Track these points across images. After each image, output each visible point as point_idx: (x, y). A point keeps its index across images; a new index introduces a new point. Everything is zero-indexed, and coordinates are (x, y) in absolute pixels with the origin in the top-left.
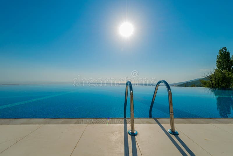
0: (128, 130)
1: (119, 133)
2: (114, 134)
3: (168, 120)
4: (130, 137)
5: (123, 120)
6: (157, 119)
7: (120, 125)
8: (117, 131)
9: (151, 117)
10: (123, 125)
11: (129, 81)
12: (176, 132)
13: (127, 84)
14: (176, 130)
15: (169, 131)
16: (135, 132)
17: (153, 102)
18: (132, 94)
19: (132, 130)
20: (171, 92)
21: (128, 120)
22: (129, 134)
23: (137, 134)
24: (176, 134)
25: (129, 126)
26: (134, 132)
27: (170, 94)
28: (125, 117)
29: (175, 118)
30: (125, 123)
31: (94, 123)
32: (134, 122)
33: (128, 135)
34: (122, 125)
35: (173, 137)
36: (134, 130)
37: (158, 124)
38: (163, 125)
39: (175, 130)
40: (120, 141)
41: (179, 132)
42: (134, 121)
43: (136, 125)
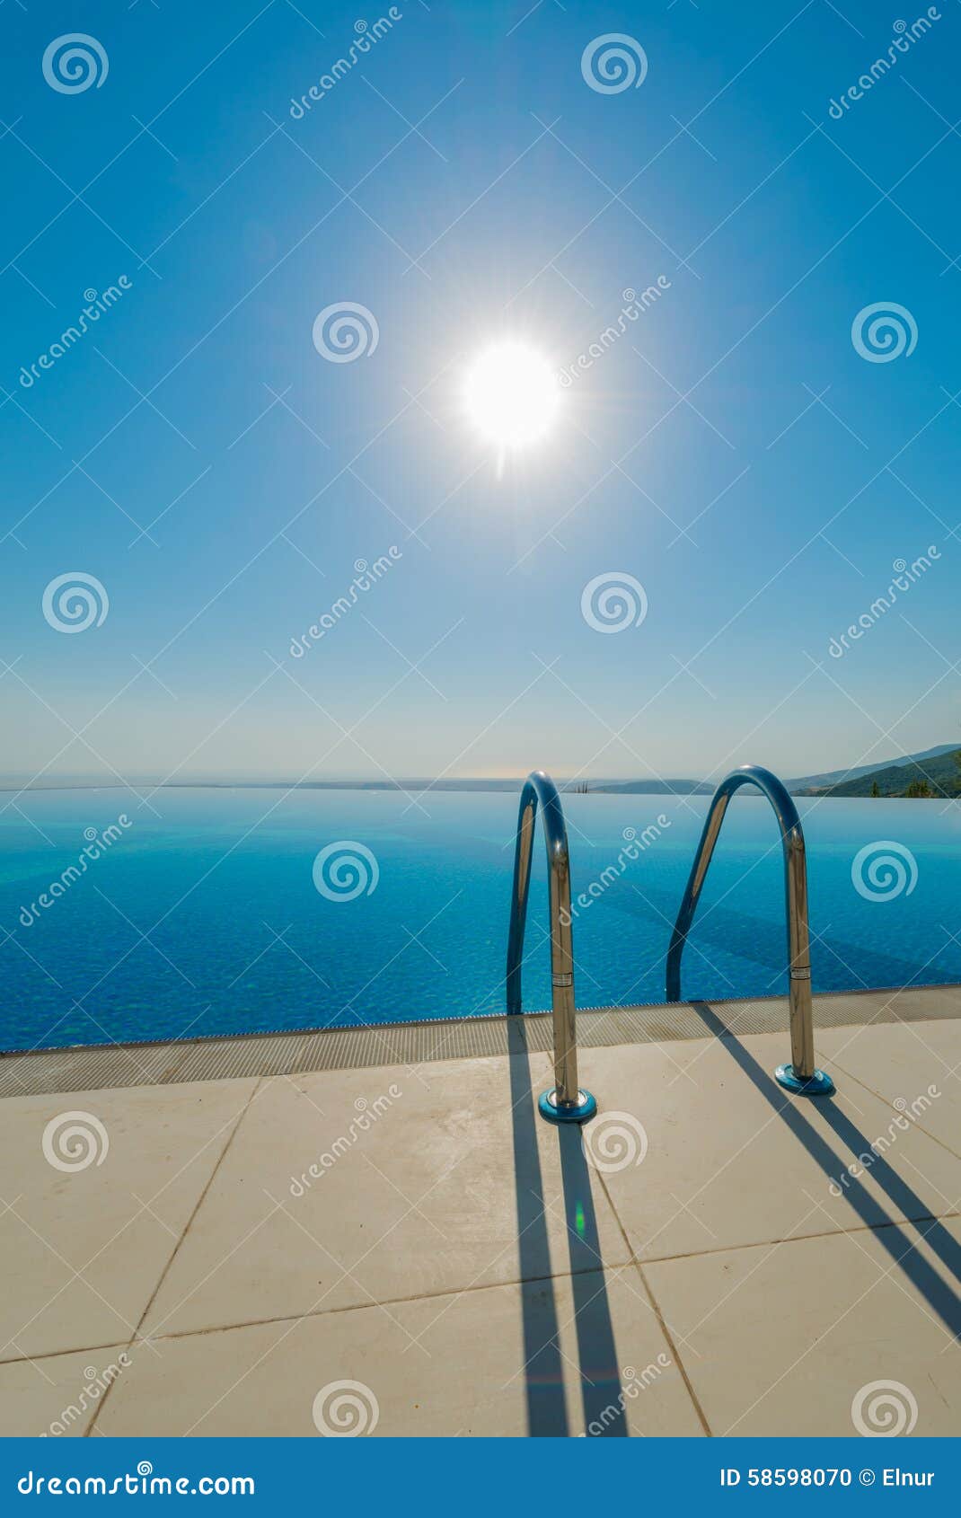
0: (535, 1095)
1: (481, 1116)
2: (445, 1128)
3: (778, 1009)
4: (548, 1137)
5: (503, 1028)
6: (715, 1010)
7: (484, 1061)
8: (464, 1107)
9: (673, 995)
10: (505, 1060)
11: (542, 774)
12: (821, 1077)
13: (528, 796)
14: (822, 1068)
15: (780, 1073)
16: (581, 1101)
17: (690, 901)
18: (561, 866)
19: (559, 1090)
20: (802, 840)
21: (538, 1030)
22: (546, 1115)
23: (592, 1112)
24: (819, 1091)
25: (541, 1066)
26: (573, 1103)
27: (795, 853)
28: (514, 1006)
29: (815, 994)
30: (518, 1048)
31: (305, 1066)
32: (573, 1038)
33: (540, 1124)
34: (499, 1065)
35: (804, 1106)
36: (576, 1091)
37: (716, 1039)
38: (745, 1040)
39: (816, 1067)
40: (486, 1166)
41: (837, 1080)
42: (572, 1027)
43: (586, 1057)
